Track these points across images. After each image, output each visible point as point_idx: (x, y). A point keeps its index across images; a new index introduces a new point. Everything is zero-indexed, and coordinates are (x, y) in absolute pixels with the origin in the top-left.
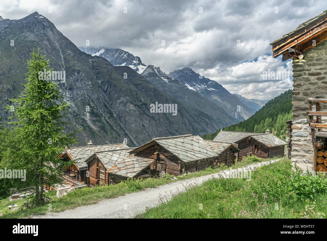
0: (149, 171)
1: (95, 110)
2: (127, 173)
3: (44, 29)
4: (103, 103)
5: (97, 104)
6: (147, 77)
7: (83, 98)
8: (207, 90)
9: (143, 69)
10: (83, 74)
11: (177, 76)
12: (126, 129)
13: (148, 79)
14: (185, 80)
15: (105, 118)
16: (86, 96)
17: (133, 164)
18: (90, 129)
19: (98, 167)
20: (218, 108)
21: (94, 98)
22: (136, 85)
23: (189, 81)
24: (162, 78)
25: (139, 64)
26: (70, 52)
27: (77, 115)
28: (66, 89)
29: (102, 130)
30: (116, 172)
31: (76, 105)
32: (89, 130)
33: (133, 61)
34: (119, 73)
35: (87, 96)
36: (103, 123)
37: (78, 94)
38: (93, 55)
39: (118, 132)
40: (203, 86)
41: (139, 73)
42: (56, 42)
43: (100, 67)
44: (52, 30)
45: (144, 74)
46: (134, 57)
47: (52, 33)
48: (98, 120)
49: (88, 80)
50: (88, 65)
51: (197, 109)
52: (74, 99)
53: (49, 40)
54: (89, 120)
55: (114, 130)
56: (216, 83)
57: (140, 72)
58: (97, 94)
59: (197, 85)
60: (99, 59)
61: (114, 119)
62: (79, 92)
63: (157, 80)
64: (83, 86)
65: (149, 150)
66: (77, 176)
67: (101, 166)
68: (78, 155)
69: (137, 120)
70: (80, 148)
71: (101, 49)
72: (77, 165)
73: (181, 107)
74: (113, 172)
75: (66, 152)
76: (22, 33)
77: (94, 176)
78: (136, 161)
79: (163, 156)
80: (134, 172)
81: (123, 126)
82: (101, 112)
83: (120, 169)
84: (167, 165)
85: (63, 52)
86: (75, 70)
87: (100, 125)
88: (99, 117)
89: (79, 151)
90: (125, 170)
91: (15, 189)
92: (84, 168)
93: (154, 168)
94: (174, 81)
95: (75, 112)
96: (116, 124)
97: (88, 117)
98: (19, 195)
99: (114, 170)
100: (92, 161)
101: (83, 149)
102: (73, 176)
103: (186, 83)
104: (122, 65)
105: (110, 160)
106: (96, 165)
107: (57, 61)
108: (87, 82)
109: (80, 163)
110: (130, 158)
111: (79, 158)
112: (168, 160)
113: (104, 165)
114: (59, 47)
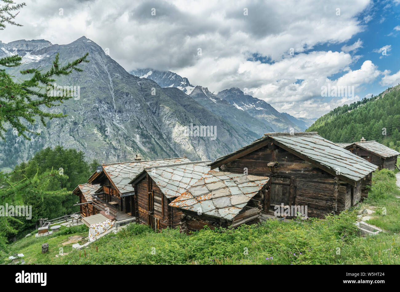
0: (259, 201)
1: (144, 132)
2: (217, 208)
3: (92, 53)
4: (152, 125)
5: (146, 125)
6: (196, 98)
7: (132, 120)
8: (256, 109)
9: (191, 90)
10: (132, 97)
11: (225, 96)
12: (176, 150)
13: (196, 100)
14: (234, 100)
15: (154, 139)
16: (136, 118)
17: (224, 188)
18: (141, 150)
19: (150, 192)
21: (143, 120)
22: (184, 106)
23: (237, 101)
24: (211, 98)
25: (187, 85)
26: (119, 75)
27: (127, 137)
28: (115, 111)
29: (152, 151)
30: (192, 206)
31: (125, 127)
32: (139, 152)
33: (181, 83)
34: (167, 95)
36: (153, 144)
37: (127, 116)
38: (141, 77)
39: (168, 153)
40: (251, 105)
42: (104, 65)
44: (100, 54)
45: (193, 94)
46: (181, 78)
47: (100, 57)
48: (148, 141)
49: (137, 102)
50: (136, 87)
51: (246, 128)
52: (124, 121)
53: (97, 64)
54: (139, 141)
55: (164, 151)
56: (265, 103)
57: (188, 93)
58: (146, 116)
59: (245, 105)
60: (147, 81)
61: (163, 140)
62: (128, 114)
63: (206, 100)
64: (132, 108)
65: (252, 159)
66: (120, 205)
67: (156, 190)
68: (120, 174)
69: (187, 140)
70: (124, 163)
71: (149, 72)
72: (119, 189)
73: (230, 127)
74: (185, 205)
75: (103, 169)
76: (71, 57)
77: (144, 206)
78: (229, 180)
79: (288, 170)
80: (233, 206)
81: (172, 147)
82: (150, 134)
83: (199, 198)
84: (298, 187)
85: (111, 75)
86: (124, 93)
87: (150, 146)
88: (148, 139)
89: (122, 168)
90: (211, 201)
91: (46, 219)
92: (129, 194)
93: (266, 194)
94: (222, 101)
95: (125, 134)
96: (165, 145)
97: (138, 138)
98: (47, 227)
99: (187, 201)
100: (140, 182)
101: (128, 165)
102: (114, 205)
103: (234, 103)
104: (170, 87)
105: (171, 181)
106: (147, 189)
107: (105, 84)
108: (136, 104)
109: (123, 186)
110: (214, 176)
111: (121, 179)
112: (299, 177)
113: (161, 189)
114: (107, 71)
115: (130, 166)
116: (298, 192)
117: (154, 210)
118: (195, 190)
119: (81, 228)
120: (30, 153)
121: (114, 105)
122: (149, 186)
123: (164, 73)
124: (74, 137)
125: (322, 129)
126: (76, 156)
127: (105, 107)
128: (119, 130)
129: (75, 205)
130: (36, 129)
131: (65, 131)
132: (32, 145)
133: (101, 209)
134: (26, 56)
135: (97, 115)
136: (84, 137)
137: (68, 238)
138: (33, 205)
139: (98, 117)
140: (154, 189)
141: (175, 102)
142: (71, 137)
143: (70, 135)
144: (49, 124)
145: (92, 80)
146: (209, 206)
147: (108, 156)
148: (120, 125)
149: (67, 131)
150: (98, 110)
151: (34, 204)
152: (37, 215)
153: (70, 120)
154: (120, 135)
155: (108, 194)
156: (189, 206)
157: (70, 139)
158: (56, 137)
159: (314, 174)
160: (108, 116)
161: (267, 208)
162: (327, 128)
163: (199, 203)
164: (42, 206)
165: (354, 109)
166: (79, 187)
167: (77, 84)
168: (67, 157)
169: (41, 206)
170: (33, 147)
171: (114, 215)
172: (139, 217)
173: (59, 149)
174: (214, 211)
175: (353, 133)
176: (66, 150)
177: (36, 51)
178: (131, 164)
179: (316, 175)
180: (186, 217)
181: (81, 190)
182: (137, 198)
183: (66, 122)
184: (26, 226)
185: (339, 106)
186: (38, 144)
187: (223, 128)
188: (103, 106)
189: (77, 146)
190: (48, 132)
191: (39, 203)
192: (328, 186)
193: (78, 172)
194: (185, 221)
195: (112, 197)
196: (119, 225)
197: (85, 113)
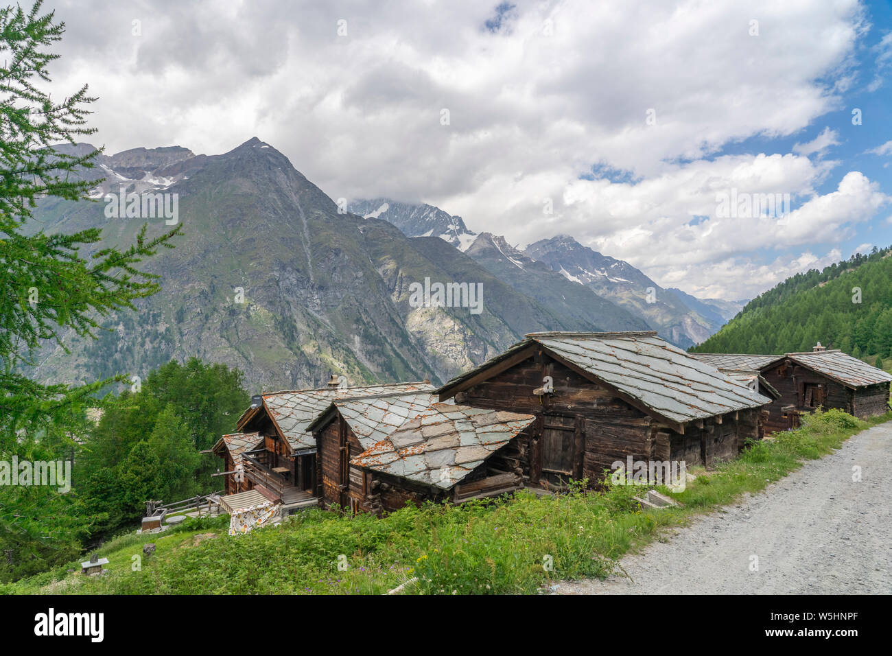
0: (517, 461)
1: (370, 330)
2: (429, 469)
3: (270, 169)
4: (387, 315)
5: (374, 316)
6: (479, 257)
7: (346, 306)
8: (609, 281)
9: (468, 241)
10: (347, 257)
11: (541, 254)
12: (437, 369)
13: (480, 263)
14: (560, 262)
15: (391, 345)
16: (353, 301)
17: (451, 434)
18: (363, 369)
19: (343, 447)
20: (633, 321)
21: (369, 306)
22: (455, 276)
23: (569, 264)
24: (511, 259)
25: (460, 232)
26: (320, 212)
27: (335, 341)
28: (312, 287)
29: (386, 371)
30: (388, 465)
31: (332, 320)
32: (360, 372)
33: (449, 227)
34: (418, 252)
35: (355, 301)
36: (388, 356)
37: (336, 298)
38: (366, 217)
39: (419, 375)
40: (599, 272)
41: (460, 249)
42: (293, 194)
43: (380, 240)
44: (285, 171)
45: (472, 251)
46: (449, 216)
47: (286, 177)
48: (378, 350)
49: (356, 267)
50: (356, 237)
51: (587, 323)
52: (329, 307)
53: (279, 191)
54: (360, 350)
55: (411, 371)
56: (628, 266)
57: (464, 248)
58: (376, 297)
59: (586, 272)
60: (379, 224)
61: (410, 347)
62: (338, 294)
63: (500, 262)
64: (345, 281)
65: (511, 382)
66: (293, 473)
67: (353, 443)
68: (295, 411)
69: (459, 348)
70: (303, 392)
71: (382, 205)
72: (289, 441)
73: (553, 319)
74: (376, 463)
75: (263, 402)
76: (229, 179)
77: (333, 474)
78: (463, 420)
79: (571, 403)
80: (457, 465)
81: (429, 363)
82: (383, 333)
83: (404, 451)
84: (588, 436)
85: (306, 212)
86: (330, 249)
87: (383, 360)
88: (379, 345)
89: (298, 401)
90: (422, 457)
91: (158, 502)
92: (308, 451)
93: (534, 448)
94: (535, 264)
95: (330, 334)
96: (414, 359)
97: (357, 343)
98: (158, 518)
99: (382, 456)
100: (326, 427)
101: (311, 395)
102: (282, 473)
103: (561, 269)
104: (425, 235)
105: (382, 425)
106: (338, 441)
107: (294, 231)
108: (355, 272)
109: (298, 436)
110: (440, 413)
111: (296, 421)
112: (590, 415)
113: (360, 440)
114: (298, 204)
115: (315, 396)
116: (589, 445)
117: (349, 482)
118: (400, 438)
119: (220, 520)
120: (142, 372)
121: (311, 273)
122: (341, 434)
123: (413, 208)
124: (228, 340)
125: (759, 324)
126: (226, 377)
127: (293, 278)
128: (319, 326)
129: (215, 475)
130: (155, 323)
131: (212, 329)
132: (147, 356)
133: (257, 482)
134: (144, 180)
135: (275, 296)
136: (247, 340)
137: (193, 538)
138: (139, 476)
139: (278, 299)
140: (351, 440)
141: (434, 266)
142: (224, 340)
143: (222, 337)
144: (182, 313)
145: (267, 225)
146: (416, 465)
147: (295, 381)
148: (322, 315)
149: (216, 328)
150: (278, 285)
151: (141, 474)
152: (145, 496)
153: (222, 305)
154: (321, 336)
155: (273, 453)
156: (383, 465)
157: (221, 344)
158: (193, 341)
159: (615, 409)
160: (297, 297)
161: (535, 475)
162: (770, 322)
163: (401, 460)
164: (155, 479)
165: (832, 278)
166: (225, 439)
167: (239, 232)
168: (209, 380)
169: (153, 479)
170: (150, 359)
171: (279, 492)
172: (324, 498)
173: (195, 365)
174: (424, 472)
175: (831, 333)
176: (208, 366)
177: (164, 169)
178: (318, 393)
179: (620, 412)
180: (379, 485)
181: (228, 446)
182: (321, 460)
183: (215, 309)
184: (123, 519)
185: (798, 274)
186: (159, 355)
187: (538, 322)
188: (288, 276)
189: (234, 358)
190: (180, 329)
191: (150, 471)
192: (638, 432)
193: (230, 412)
194: (379, 494)
195: (280, 458)
196: (287, 513)
197: (252, 290)
